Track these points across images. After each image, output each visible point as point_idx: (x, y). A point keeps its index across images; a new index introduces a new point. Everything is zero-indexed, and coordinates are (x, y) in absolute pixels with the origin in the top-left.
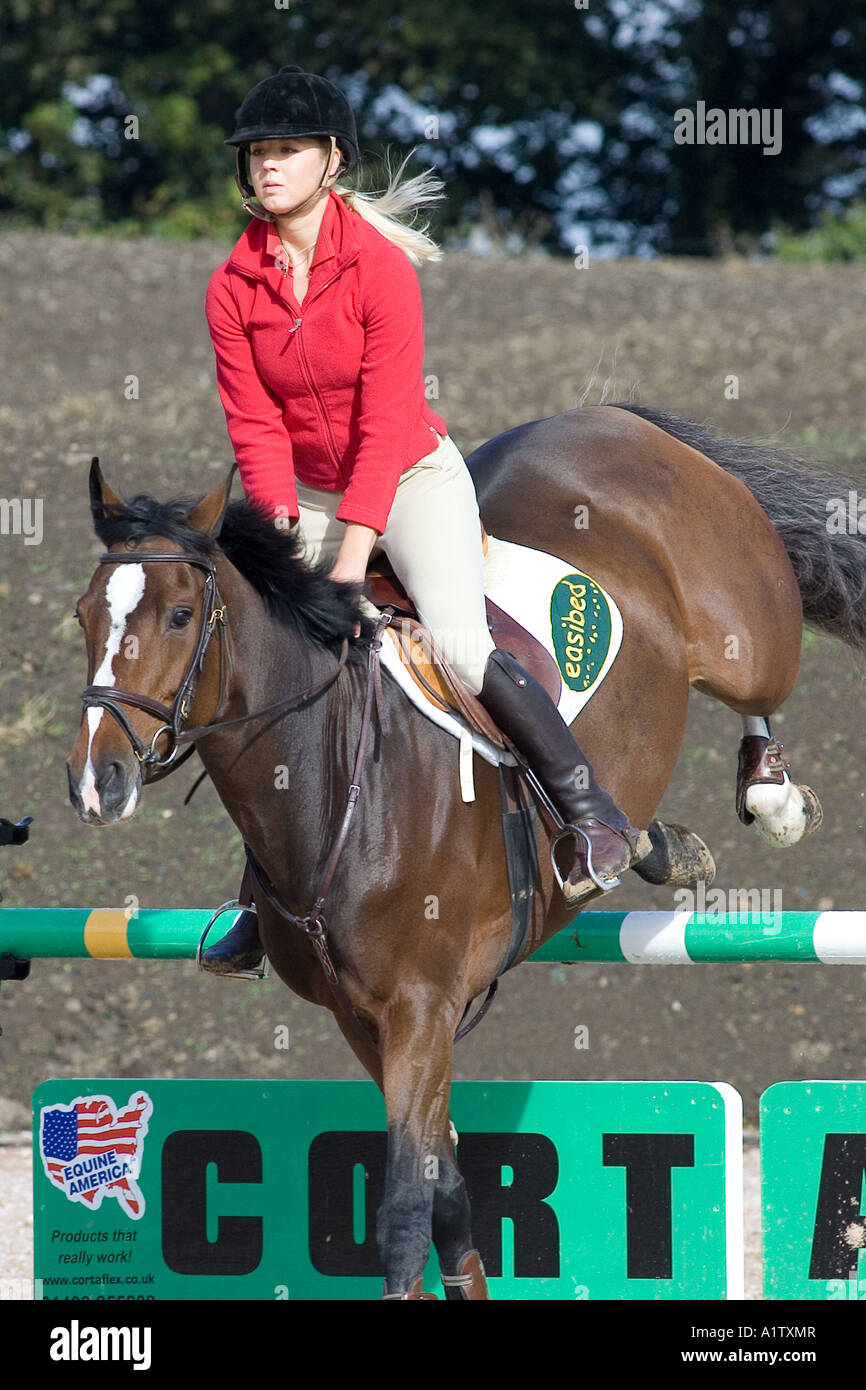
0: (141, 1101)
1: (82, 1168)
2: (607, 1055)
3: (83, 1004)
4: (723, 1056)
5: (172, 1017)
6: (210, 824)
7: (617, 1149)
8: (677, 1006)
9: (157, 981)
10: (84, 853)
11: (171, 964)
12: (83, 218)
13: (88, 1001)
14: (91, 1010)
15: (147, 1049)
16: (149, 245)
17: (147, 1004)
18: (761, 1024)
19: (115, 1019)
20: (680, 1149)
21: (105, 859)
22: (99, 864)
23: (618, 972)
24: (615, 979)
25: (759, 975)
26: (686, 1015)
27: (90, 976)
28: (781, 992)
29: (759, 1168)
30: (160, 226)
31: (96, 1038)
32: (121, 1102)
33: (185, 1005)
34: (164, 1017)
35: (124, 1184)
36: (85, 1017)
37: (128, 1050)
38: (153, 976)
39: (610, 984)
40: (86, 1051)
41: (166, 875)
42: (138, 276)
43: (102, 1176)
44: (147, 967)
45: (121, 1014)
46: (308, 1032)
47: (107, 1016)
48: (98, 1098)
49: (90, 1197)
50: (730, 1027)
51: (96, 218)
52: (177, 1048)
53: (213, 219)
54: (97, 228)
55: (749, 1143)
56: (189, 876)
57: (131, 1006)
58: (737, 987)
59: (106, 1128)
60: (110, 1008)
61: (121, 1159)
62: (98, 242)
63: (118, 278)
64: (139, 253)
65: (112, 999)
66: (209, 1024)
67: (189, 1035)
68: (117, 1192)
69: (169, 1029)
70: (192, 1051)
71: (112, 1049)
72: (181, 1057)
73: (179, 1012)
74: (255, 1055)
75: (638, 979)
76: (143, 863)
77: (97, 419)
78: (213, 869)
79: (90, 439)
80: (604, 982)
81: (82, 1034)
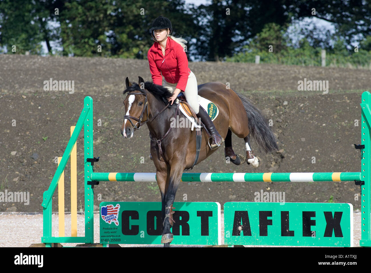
0: (118, 205)
1: (108, 217)
2: (198, 198)
3: (108, 189)
4: (217, 198)
5: (123, 191)
6: (130, 158)
7: (199, 213)
8: (209, 189)
9: (121, 185)
10: (108, 163)
11: (123, 182)
12: (108, 55)
13: (109, 188)
14: (110, 190)
15: (119, 197)
16: (119, 59)
17: (119, 189)
18: (224, 192)
19: (114, 191)
20: (210, 214)
21: (112, 164)
22: (111, 165)
23: (200, 183)
24: (199, 184)
25: (224, 184)
26: (211, 191)
27: (109, 184)
28: (227, 187)
29: (224, 217)
30: (121, 56)
31: (110, 195)
32: (115, 206)
33: (126, 189)
34: (122, 191)
35: (115, 220)
36: (108, 191)
37: (116, 197)
38: (120, 184)
39: (198, 185)
40: (109, 197)
41: (122, 167)
42: (117, 65)
43: (111, 219)
44: (119, 182)
45: (115, 191)
46: (147, 194)
47: (112, 191)
48: (111, 205)
49: (109, 222)
50: (219, 193)
51: (110, 55)
52: (124, 197)
53: (131, 55)
54: (110, 56)
55: (222, 213)
56: (126, 167)
57: (116, 189)
58: (220, 186)
59: (112, 210)
60: (113, 190)
61: (115, 215)
62: (111, 59)
63: (114, 65)
64: (117, 61)
65: (113, 188)
66: (130, 192)
67: (126, 194)
68: (114, 221)
69: (123, 193)
70: (127, 197)
71: (113, 197)
72: (125, 198)
73: (125, 190)
74: (137, 198)
75: (203, 184)
76: (118, 165)
77: (110, 89)
78: (130, 166)
79: (109, 92)
80: (197, 185)
81: (108, 194)
